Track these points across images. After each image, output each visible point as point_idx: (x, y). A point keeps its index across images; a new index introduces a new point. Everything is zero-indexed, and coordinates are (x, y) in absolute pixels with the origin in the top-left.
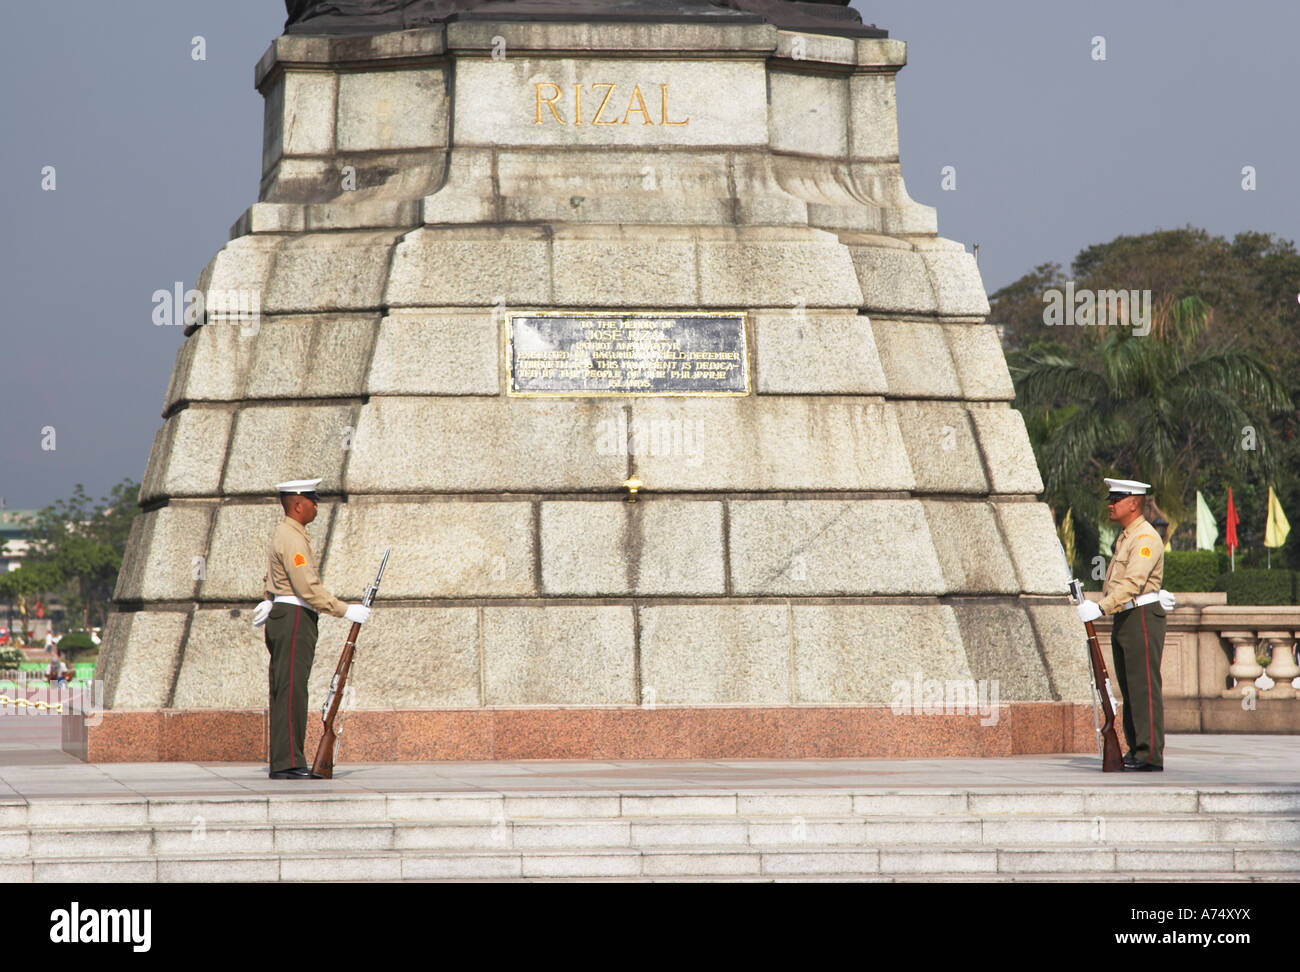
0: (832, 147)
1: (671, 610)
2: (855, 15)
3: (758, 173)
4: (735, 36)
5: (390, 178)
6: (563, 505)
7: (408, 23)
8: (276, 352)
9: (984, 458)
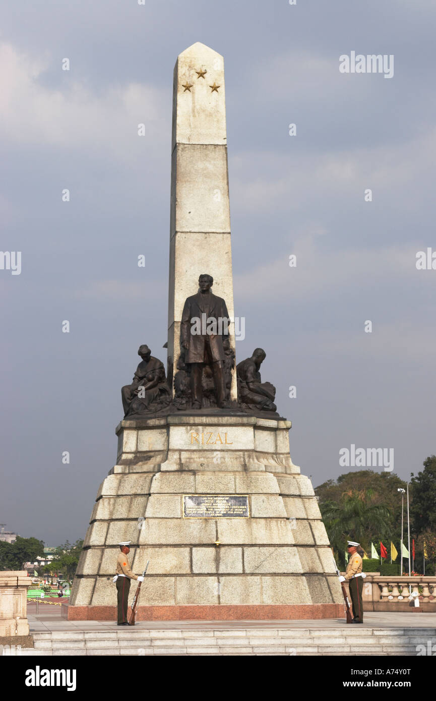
0: (272, 450)
1: (228, 578)
2: (277, 414)
3: (251, 457)
4: (245, 420)
5: (152, 458)
6: (199, 548)
7: (157, 416)
8: (120, 506)
9: (313, 536)
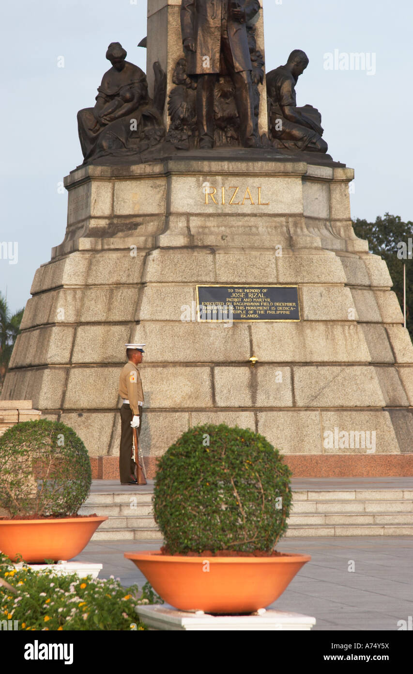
0: (324, 214)
1: (270, 414)
2: (329, 157)
3: (299, 225)
4: (289, 166)
5: (139, 227)
6: (224, 368)
7: (143, 160)
8: (93, 302)
9: (392, 348)
